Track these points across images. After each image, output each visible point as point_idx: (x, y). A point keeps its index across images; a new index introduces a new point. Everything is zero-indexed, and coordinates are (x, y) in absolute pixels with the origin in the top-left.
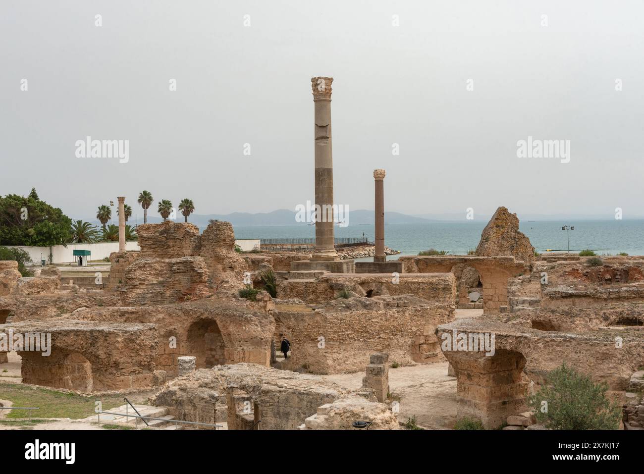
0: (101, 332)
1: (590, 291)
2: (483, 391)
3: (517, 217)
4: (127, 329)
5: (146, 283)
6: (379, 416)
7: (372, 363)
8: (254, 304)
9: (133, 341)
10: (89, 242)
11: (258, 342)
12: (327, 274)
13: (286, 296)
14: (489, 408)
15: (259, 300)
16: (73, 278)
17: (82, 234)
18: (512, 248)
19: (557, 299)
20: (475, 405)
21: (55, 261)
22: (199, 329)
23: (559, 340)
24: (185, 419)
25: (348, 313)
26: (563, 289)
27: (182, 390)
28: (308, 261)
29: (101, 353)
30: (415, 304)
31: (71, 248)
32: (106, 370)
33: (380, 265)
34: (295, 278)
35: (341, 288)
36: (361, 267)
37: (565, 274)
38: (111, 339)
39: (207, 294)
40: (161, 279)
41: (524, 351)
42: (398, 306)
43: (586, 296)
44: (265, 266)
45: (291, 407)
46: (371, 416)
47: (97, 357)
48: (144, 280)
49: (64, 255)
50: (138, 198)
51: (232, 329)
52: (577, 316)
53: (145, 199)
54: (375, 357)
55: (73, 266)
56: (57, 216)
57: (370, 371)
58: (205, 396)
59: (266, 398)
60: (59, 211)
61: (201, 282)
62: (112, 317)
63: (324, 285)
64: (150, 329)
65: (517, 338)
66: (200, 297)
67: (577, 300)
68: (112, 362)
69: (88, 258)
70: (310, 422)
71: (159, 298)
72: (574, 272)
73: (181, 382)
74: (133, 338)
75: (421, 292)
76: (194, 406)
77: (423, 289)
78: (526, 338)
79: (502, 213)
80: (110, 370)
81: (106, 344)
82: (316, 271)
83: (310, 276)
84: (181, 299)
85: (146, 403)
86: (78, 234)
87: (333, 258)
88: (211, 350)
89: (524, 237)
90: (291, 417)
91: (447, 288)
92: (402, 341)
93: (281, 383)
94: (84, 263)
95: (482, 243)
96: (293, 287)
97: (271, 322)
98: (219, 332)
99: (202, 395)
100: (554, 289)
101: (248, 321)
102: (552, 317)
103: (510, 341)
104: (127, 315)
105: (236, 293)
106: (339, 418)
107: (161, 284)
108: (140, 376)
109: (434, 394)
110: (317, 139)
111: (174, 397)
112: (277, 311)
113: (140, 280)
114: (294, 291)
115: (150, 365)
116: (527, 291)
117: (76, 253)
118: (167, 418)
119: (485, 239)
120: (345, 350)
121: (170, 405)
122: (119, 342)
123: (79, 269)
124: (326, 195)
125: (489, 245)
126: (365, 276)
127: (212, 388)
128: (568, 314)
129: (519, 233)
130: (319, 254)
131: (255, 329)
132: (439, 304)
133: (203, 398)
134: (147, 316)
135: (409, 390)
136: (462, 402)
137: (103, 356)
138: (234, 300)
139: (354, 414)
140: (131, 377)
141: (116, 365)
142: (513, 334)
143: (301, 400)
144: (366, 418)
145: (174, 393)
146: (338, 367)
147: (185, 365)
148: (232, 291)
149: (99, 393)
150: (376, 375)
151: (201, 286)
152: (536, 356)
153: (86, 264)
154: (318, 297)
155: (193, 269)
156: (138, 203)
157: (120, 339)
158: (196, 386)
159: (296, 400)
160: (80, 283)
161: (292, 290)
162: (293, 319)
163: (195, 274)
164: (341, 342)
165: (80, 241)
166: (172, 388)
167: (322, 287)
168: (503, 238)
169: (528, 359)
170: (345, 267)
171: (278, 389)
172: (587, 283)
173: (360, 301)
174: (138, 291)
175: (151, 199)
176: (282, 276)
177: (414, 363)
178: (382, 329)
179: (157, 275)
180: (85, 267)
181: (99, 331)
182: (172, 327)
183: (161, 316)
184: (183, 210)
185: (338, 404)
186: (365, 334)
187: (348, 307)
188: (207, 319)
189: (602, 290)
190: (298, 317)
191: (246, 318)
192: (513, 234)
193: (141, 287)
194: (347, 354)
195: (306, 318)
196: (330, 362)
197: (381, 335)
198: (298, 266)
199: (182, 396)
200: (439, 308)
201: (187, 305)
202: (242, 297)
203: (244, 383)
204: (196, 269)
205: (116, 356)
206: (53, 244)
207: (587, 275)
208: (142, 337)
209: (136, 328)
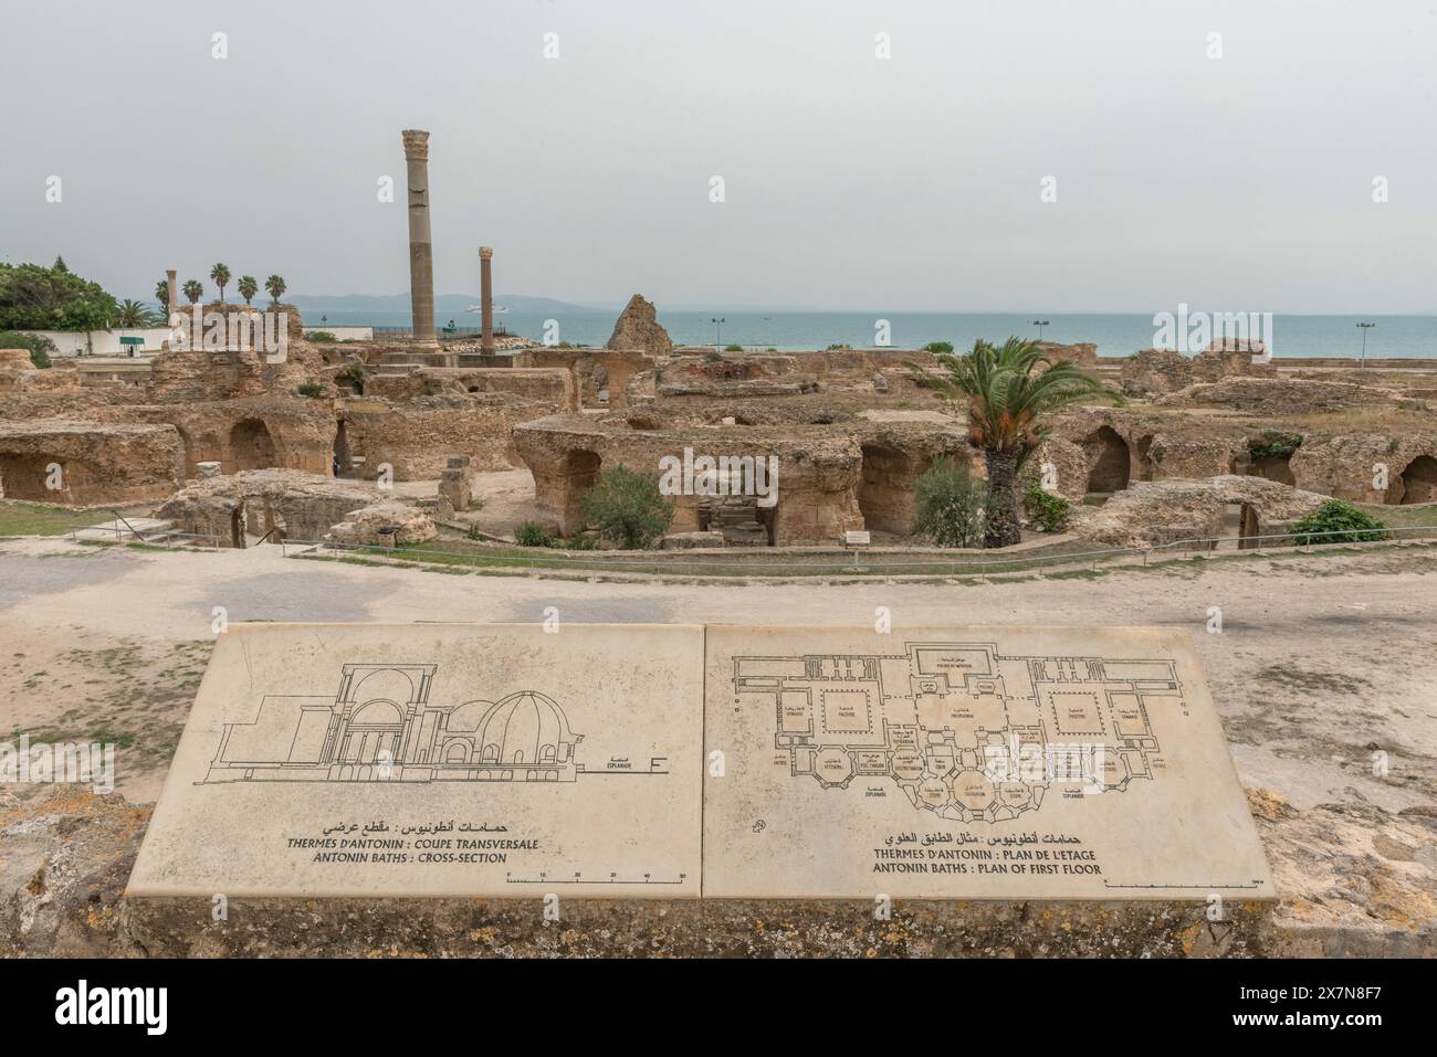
0: (101, 434)
1: (706, 388)
2: (561, 494)
3: (655, 306)
4: (135, 431)
5: (179, 377)
6: (411, 522)
7: (449, 467)
8: (317, 402)
9: (143, 445)
10: (144, 327)
11: (314, 445)
12: (423, 368)
13: (373, 393)
14: (567, 512)
15: (323, 398)
16: (117, 373)
17: (131, 317)
18: (647, 341)
19: (671, 396)
20: (554, 510)
21: (96, 350)
22: (246, 431)
23: (634, 438)
24: (196, 533)
25: (431, 412)
26: (677, 386)
27: (191, 499)
28: (403, 353)
29: (102, 460)
30: (513, 402)
31: (118, 333)
32: (110, 481)
33: (488, 359)
34: (385, 372)
35: (438, 384)
36: (465, 360)
37: (683, 370)
38: (114, 443)
39: (259, 390)
40: (199, 372)
41: (600, 450)
42: (491, 404)
43: (701, 394)
44: (352, 359)
45: (319, 515)
46: (403, 522)
47: (97, 465)
48: (177, 373)
49: (109, 344)
50: (210, 273)
51: (282, 430)
52: (677, 414)
53: (221, 275)
54: (452, 460)
55: (122, 357)
56: (95, 293)
57: (447, 476)
58: (220, 505)
59: (290, 506)
60: (97, 288)
61: (251, 376)
62: (129, 417)
63: (419, 380)
64: (167, 431)
65: (593, 437)
66: (249, 394)
67: (692, 398)
68: (116, 471)
69: (141, 347)
70: (335, 530)
71: (197, 395)
72: (692, 368)
73: (192, 491)
74: (143, 441)
75: (530, 390)
76: (207, 517)
77: (533, 386)
78: (602, 437)
79: (638, 301)
80: (115, 480)
81: (107, 449)
82: (412, 365)
83: (404, 370)
84: (226, 396)
85: (149, 516)
86: (127, 316)
87: (434, 350)
88: (267, 455)
89: (661, 329)
90: (319, 526)
91: (559, 385)
92: (497, 443)
93: (311, 489)
94: (136, 354)
95: (614, 335)
96: (381, 383)
97: (331, 423)
98: (267, 434)
99: (215, 505)
100: (667, 386)
101: (302, 422)
102: (652, 416)
103: (586, 440)
104: (149, 416)
105: (295, 389)
106: (367, 525)
107: (198, 377)
108: (156, 486)
109: (522, 500)
110: (410, 207)
111: (182, 508)
112: (347, 410)
113: (171, 373)
114: (383, 388)
115: (167, 473)
116: (647, 388)
117: (124, 340)
118: (175, 532)
119: (618, 331)
120: (428, 454)
121: (178, 517)
122: (123, 447)
123: (128, 361)
124: (424, 275)
125: (622, 337)
126: (466, 371)
127: (229, 496)
128: (668, 412)
129: (655, 324)
130: (417, 345)
131: (310, 431)
132: (541, 402)
133: (217, 509)
134: (176, 416)
135: (498, 496)
136: (540, 506)
137: (104, 464)
138: (291, 397)
139: (383, 520)
140: (143, 488)
141: (123, 473)
142: (589, 433)
143: (329, 507)
144: (397, 523)
145: (183, 503)
146: (421, 473)
147: (206, 472)
148: (290, 387)
149: (95, 507)
150: (453, 480)
151: (252, 382)
152: (610, 456)
153: (139, 355)
154: (411, 395)
155: (239, 360)
156: (210, 279)
157: (124, 443)
158: (210, 492)
159: (324, 506)
160: (127, 378)
161: (380, 386)
162: (366, 420)
163: (243, 366)
164: (424, 444)
165: (130, 326)
166: (181, 498)
167: (415, 383)
168: (637, 330)
169: (603, 459)
170: (448, 360)
171: (304, 495)
172: (705, 379)
173: (447, 399)
174: (169, 386)
175: (227, 274)
176: (369, 370)
177: (511, 467)
178: (473, 430)
179: (193, 367)
180: (138, 359)
181: (97, 434)
182: (209, 430)
183: (194, 416)
184: (271, 289)
185: (369, 510)
186: (452, 435)
187: (432, 406)
188: (253, 419)
189: (719, 386)
190: (373, 417)
191: (299, 418)
192: (649, 326)
193: (174, 381)
194: (431, 458)
195: (382, 418)
196: (411, 468)
197: (472, 437)
198: (392, 359)
199: (192, 507)
200: (539, 407)
201: (230, 404)
202: (302, 393)
203: (267, 490)
204: (244, 360)
205: (121, 464)
206: (92, 329)
207: (705, 372)
208: (155, 441)
209: (147, 430)
